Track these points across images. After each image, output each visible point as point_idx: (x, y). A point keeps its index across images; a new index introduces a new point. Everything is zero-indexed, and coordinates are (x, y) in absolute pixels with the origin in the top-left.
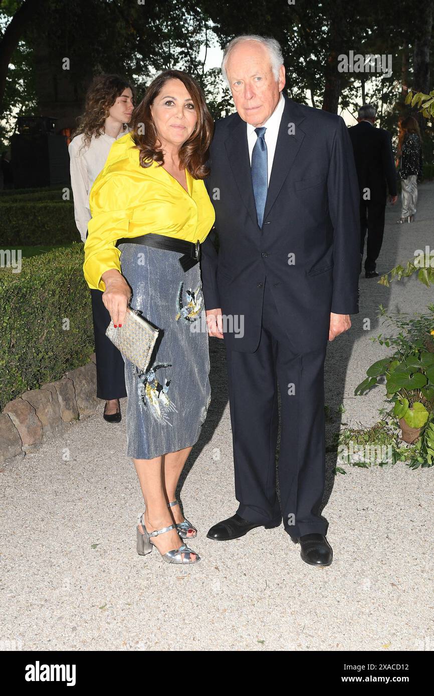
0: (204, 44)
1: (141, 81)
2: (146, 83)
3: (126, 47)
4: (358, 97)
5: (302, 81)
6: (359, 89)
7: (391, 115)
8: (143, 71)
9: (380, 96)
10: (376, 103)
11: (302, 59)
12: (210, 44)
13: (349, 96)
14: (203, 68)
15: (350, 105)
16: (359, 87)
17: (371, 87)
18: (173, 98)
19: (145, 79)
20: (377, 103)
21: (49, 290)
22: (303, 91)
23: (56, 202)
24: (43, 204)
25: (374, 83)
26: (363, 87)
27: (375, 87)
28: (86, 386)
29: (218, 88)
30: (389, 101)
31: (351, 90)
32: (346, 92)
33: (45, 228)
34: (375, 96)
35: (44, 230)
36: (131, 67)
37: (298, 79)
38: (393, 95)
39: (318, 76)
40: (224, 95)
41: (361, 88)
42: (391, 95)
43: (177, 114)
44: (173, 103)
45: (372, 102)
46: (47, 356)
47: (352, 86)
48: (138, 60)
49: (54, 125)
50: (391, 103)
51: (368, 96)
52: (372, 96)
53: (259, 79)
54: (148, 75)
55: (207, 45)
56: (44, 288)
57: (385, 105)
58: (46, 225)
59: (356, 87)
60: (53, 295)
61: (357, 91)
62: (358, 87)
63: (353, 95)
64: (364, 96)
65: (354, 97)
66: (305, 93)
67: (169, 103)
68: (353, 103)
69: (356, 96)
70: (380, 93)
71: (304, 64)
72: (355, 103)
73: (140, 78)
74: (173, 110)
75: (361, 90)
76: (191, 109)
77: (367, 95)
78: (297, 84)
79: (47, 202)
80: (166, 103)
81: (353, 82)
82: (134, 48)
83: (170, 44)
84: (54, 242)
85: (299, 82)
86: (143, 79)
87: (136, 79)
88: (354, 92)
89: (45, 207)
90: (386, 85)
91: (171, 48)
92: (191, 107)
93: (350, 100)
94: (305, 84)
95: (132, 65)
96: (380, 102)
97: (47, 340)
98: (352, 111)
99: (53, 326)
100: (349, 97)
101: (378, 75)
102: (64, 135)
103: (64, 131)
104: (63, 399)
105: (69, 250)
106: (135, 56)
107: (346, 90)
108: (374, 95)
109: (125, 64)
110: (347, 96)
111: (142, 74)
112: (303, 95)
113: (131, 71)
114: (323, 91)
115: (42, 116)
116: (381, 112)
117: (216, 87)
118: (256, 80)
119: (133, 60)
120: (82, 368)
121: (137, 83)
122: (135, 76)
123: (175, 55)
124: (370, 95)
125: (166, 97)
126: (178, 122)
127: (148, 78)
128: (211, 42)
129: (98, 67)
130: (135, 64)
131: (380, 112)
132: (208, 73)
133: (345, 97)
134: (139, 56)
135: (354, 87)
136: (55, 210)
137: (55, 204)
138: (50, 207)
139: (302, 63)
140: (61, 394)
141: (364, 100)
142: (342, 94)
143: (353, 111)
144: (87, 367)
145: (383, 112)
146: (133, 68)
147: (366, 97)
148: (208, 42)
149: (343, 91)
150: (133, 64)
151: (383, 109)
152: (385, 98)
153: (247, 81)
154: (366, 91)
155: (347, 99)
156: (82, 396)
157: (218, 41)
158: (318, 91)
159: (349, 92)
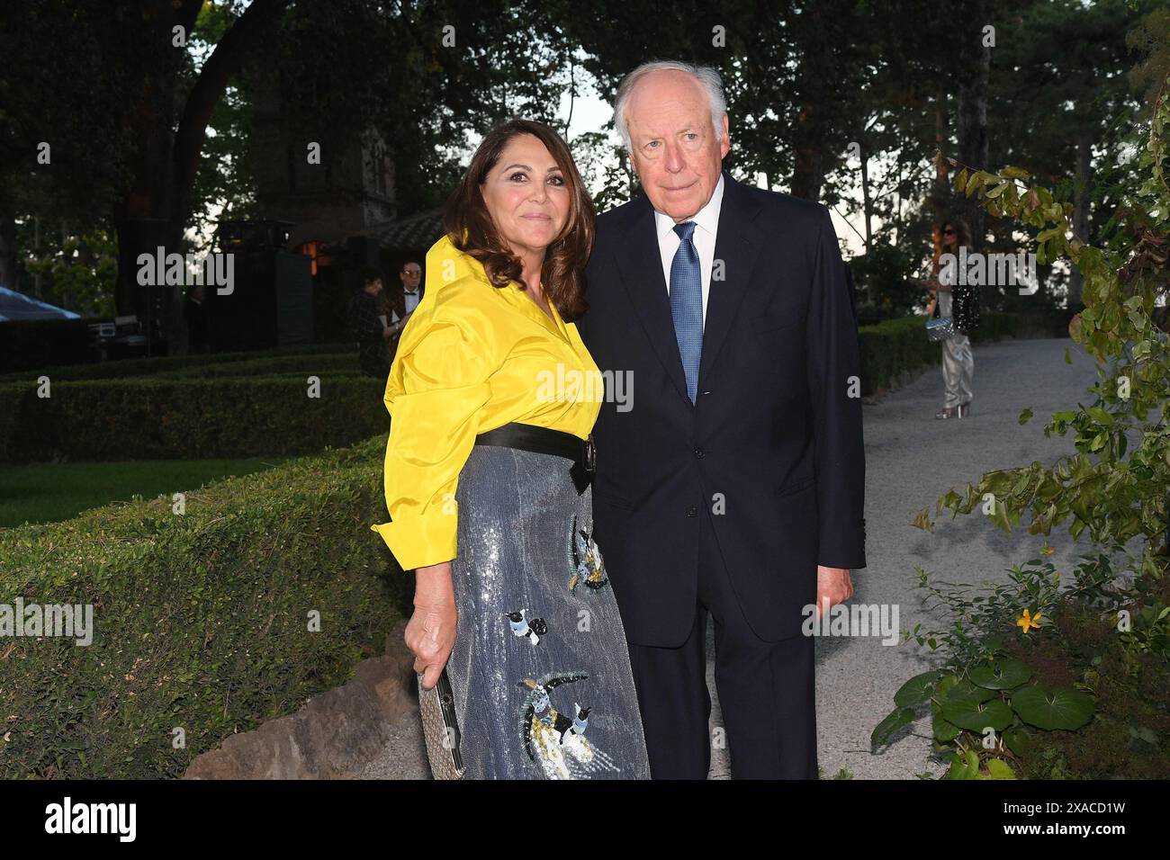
0: (567, 90)
1: (450, 156)
2: (459, 159)
3: (424, 96)
4: (855, 188)
5: (749, 159)
6: (856, 172)
7: (918, 220)
8: (454, 138)
9: (894, 185)
10: (889, 199)
11: (749, 118)
12: (579, 90)
13: (839, 185)
14: (566, 132)
15: (841, 201)
16: (857, 169)
17: (877, 170)
18: (524, 167)
19: (459, 153)
20: (892, 198)
21: (281, 537)
22: (752, 176)
23: (289, 377)
24: (264, 381)
25: (884, 162)
26: (864, 168)
27: (885, 170)
28: (346, 724)
29: (594, 169)
30: (912, 194)
31: (842, 173)
32: (832, 178)
33: (267, 426)
34: (885, 186)
35: (265, 428)
36: (433, 130)
37: (744, 153)
38: (920, 184)
39: (779, 149)
40: (608, 179)
41: (861, 171)
42: (916, 183)
43: (534, 195)
44: (526, 176)
45: (882, 197)
46: (272, 666)
47: (843, 168)
48: (446, 119)
49: (287, 235)
50: (916, 199)
51: (873, 185)
52: (880, 186)
53: (692, 136)
54: (463, 146)
55: (573, 92)
56: (271, 533)
57: (906, 203)
58: (269, 420)
59: (851, 168)
60: (288, 546)
61: (853, 176)
62: (854, 170)
63: (846, 182)
64: (867, 184)
65: (847, 186)
66: (755, 178)
67: (516, 177)
68: (846, 198)
69: (852, 186)
70: (894, 180)
71: (754, 126)
72: (849, 197)
73: (449, 152)
74: (527, 189)
75: (861, 175)
76: (558, 185)
77: (871, 183)
78: (741, 163)
79: (272, 377)
80: (513, 177)
81: (846, 160)
82: (438, 97)
83: (505, 90)
84: (284, 450)
85: (744, 160)
86: (454, 153)
87: (440, 152)
88: (847, 178)
89: (269, 387)
90: (907, 166)
91: (507, 97)
92: (558, 182)
93: (841, 192)
94: (756, 163)
95: (434, 127)
96: (896, 197)
97: (275, 633)
98: (845, 213)
99: (285, 606)
100: (837, 186)
101: (891, 148)
102: (305, 252)
103: (305, 246)
104: (301, 750)
105: (317, 461)
106: (441, 111)
107: (832, 174)
108: (884, 183)
109: (421, 126)
110: (835, 185)
111: (452, 144)
112: (752, 183)
113: (432, 139)
114: (790, 175)
115: (265, 219)
116: (899, 214)
117: (590, 168)
118: (687, 138)
119: (436, 119)
120: (340, 690)
121: (443, 161)
122: (438, 148)
123: (515, 110)
124: (876, 184)
125: (510, 167)
126: (537, 209)
127: (464, 150)
128: (581, 88)
129: (372, 130)
130: (439, 125)
131: (896, 214)
132: (575, 142)
133: (831, 186)
134: (448, 112)
135: (848, 170)
136: (286, 391)
137: (287, 380)
138: (278, 386)
139: (750, 125)
140: (297, 740)
141: (866, 192)
142: (825, 181)
143: (847, 212)
144: (350, 687)
145: (903, 214)
146: (437, 132)
147: (870, 188)
148: (575, 87)
149: (826, 176)
150: (436, 126)
151: (902, 208)
152: (905, 189)
153: (671, 140)
154: (870, 176)
155: (836, 191)
156: (337, 744)
157: (593, 86)
158: (781, 176)
159: (838, 177)
